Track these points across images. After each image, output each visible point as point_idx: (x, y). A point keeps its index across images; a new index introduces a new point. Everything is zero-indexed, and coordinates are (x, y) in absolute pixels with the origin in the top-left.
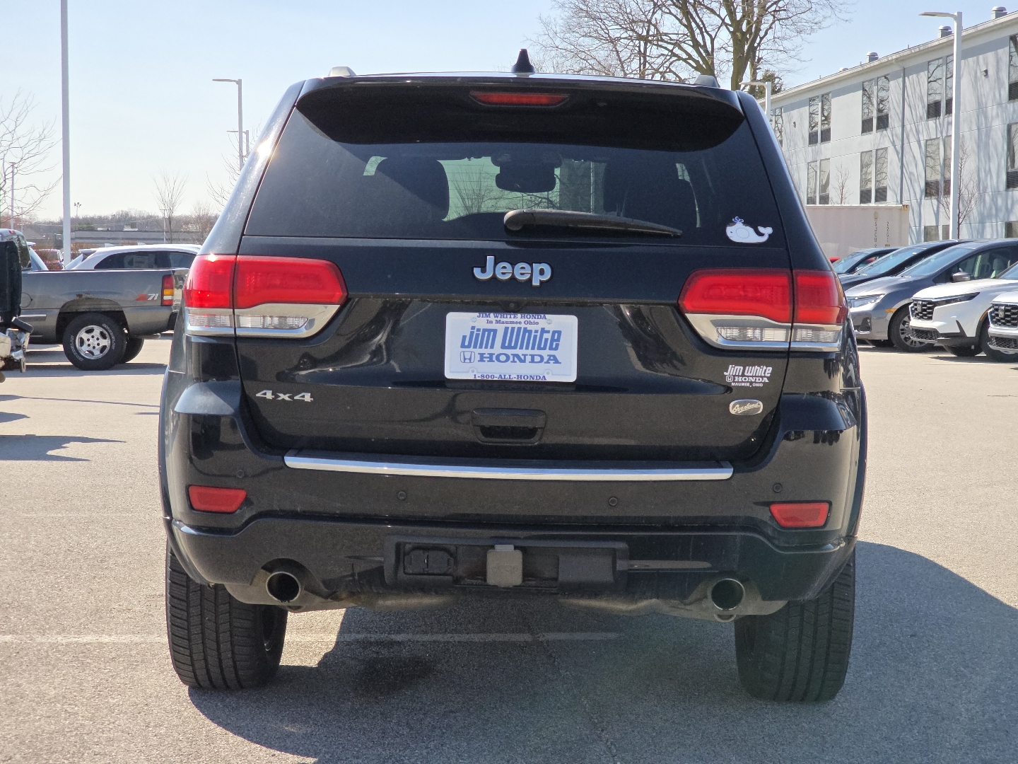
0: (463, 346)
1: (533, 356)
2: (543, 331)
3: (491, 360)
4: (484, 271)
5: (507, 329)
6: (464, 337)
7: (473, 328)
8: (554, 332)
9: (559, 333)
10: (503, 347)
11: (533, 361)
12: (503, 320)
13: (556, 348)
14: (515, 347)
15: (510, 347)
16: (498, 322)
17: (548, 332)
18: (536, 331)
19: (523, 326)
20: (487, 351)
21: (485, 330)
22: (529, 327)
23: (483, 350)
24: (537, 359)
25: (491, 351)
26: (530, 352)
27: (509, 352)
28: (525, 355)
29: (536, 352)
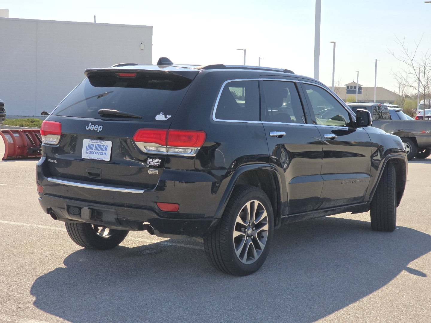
0: (86, 149)
1: (101, 153)
2: (104, 146)
3: (92, 154)
4: (88, 127)
5: (96, 144)
6: (87, 146)
7: (89, 144)
8: (106, 146)
9: (107, 146)
10: (95, 150)
11: (101, 154)
12: (95, 142)
13: (106, 151)
14: (97, 150)
15: (96, 150)
16: (94, 142)
17: (105, 146)
18: (102, 146)
19: (99, 144)
20: (91, 151)
21: (91, 145)
22: (101, 144)
23: (90, 150)
24: (102, 154)
25: (92, 151)
26: (100, 152)
27: (96, 151)
28: (99, 152)
29: (102, 152)
